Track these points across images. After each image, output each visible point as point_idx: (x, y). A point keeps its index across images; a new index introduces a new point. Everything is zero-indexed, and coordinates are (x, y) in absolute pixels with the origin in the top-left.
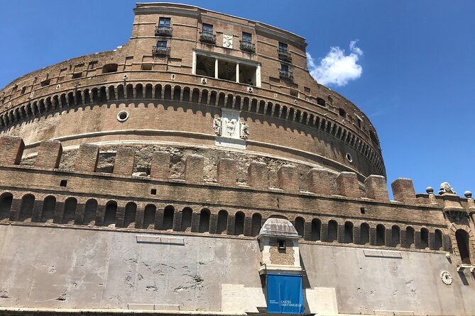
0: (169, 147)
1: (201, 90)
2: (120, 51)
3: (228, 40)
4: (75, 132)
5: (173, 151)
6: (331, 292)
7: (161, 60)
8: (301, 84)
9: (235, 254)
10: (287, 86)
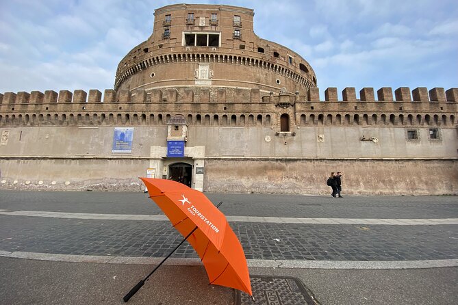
0: (174, 88)
1: (187, 54)
3: (202, 21)
6: (202, 148)
7: (166, 41)
8: (248, 41)
9: (158, 133)
10: (237, 43)
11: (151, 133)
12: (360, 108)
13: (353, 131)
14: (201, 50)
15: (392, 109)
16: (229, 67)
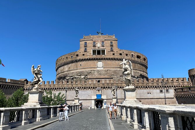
0: (89, 70)
1: (94, 58)
2: (78, 51)
3: (99, 45)
4: (74, 68)
5: (90, 71)
6: (106, 96)
7: (86, 53)
8: (116, 51)
9: (93, 92)
10: (112, 53)
11: (92, 92)
12: (147, 85)
13: (146, 91)
14: (99, 56)
15: (156, 85)
16: (109, 62)
